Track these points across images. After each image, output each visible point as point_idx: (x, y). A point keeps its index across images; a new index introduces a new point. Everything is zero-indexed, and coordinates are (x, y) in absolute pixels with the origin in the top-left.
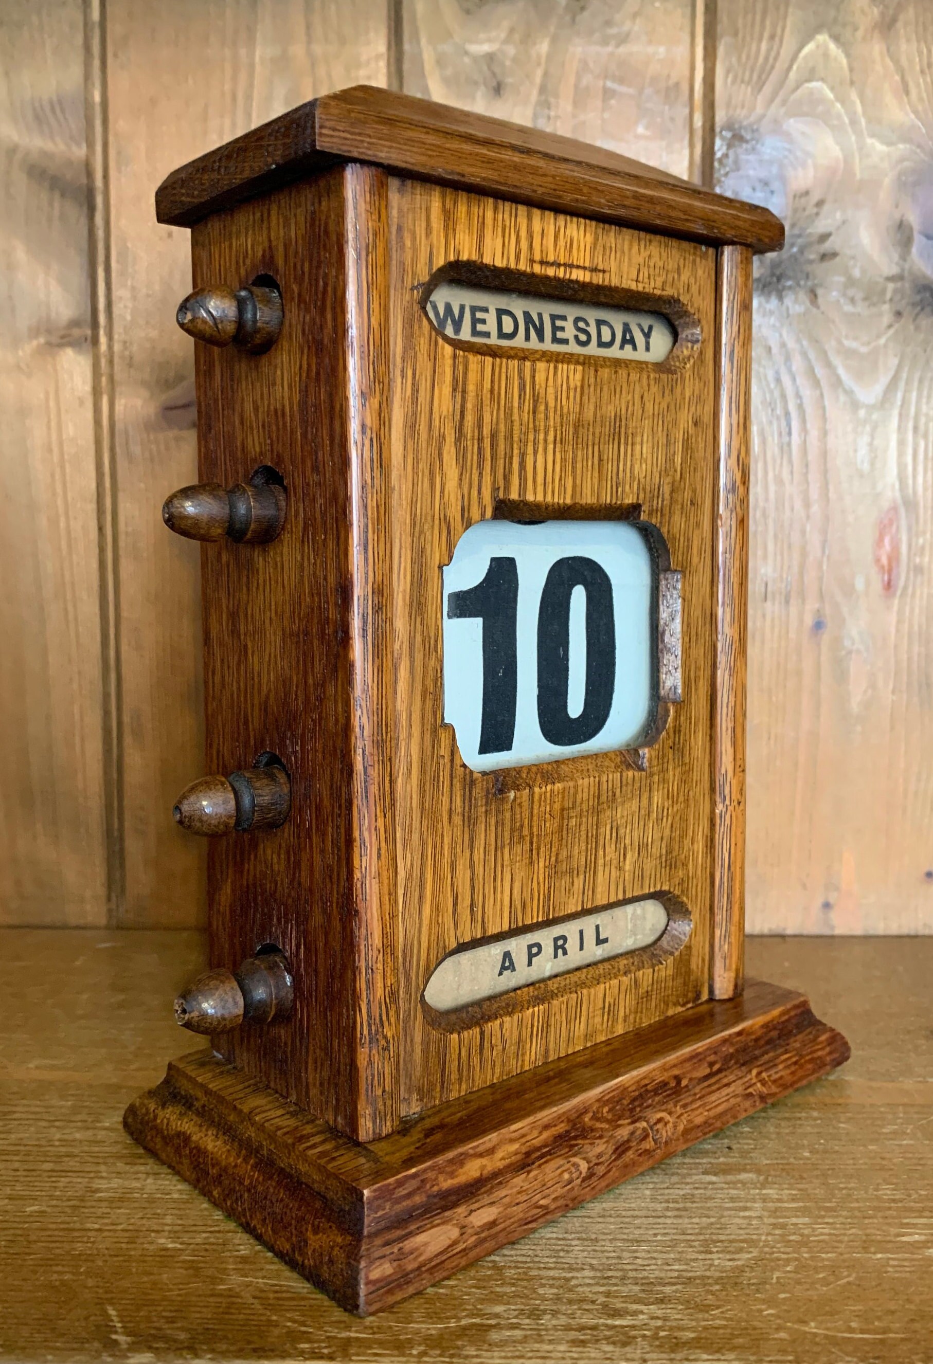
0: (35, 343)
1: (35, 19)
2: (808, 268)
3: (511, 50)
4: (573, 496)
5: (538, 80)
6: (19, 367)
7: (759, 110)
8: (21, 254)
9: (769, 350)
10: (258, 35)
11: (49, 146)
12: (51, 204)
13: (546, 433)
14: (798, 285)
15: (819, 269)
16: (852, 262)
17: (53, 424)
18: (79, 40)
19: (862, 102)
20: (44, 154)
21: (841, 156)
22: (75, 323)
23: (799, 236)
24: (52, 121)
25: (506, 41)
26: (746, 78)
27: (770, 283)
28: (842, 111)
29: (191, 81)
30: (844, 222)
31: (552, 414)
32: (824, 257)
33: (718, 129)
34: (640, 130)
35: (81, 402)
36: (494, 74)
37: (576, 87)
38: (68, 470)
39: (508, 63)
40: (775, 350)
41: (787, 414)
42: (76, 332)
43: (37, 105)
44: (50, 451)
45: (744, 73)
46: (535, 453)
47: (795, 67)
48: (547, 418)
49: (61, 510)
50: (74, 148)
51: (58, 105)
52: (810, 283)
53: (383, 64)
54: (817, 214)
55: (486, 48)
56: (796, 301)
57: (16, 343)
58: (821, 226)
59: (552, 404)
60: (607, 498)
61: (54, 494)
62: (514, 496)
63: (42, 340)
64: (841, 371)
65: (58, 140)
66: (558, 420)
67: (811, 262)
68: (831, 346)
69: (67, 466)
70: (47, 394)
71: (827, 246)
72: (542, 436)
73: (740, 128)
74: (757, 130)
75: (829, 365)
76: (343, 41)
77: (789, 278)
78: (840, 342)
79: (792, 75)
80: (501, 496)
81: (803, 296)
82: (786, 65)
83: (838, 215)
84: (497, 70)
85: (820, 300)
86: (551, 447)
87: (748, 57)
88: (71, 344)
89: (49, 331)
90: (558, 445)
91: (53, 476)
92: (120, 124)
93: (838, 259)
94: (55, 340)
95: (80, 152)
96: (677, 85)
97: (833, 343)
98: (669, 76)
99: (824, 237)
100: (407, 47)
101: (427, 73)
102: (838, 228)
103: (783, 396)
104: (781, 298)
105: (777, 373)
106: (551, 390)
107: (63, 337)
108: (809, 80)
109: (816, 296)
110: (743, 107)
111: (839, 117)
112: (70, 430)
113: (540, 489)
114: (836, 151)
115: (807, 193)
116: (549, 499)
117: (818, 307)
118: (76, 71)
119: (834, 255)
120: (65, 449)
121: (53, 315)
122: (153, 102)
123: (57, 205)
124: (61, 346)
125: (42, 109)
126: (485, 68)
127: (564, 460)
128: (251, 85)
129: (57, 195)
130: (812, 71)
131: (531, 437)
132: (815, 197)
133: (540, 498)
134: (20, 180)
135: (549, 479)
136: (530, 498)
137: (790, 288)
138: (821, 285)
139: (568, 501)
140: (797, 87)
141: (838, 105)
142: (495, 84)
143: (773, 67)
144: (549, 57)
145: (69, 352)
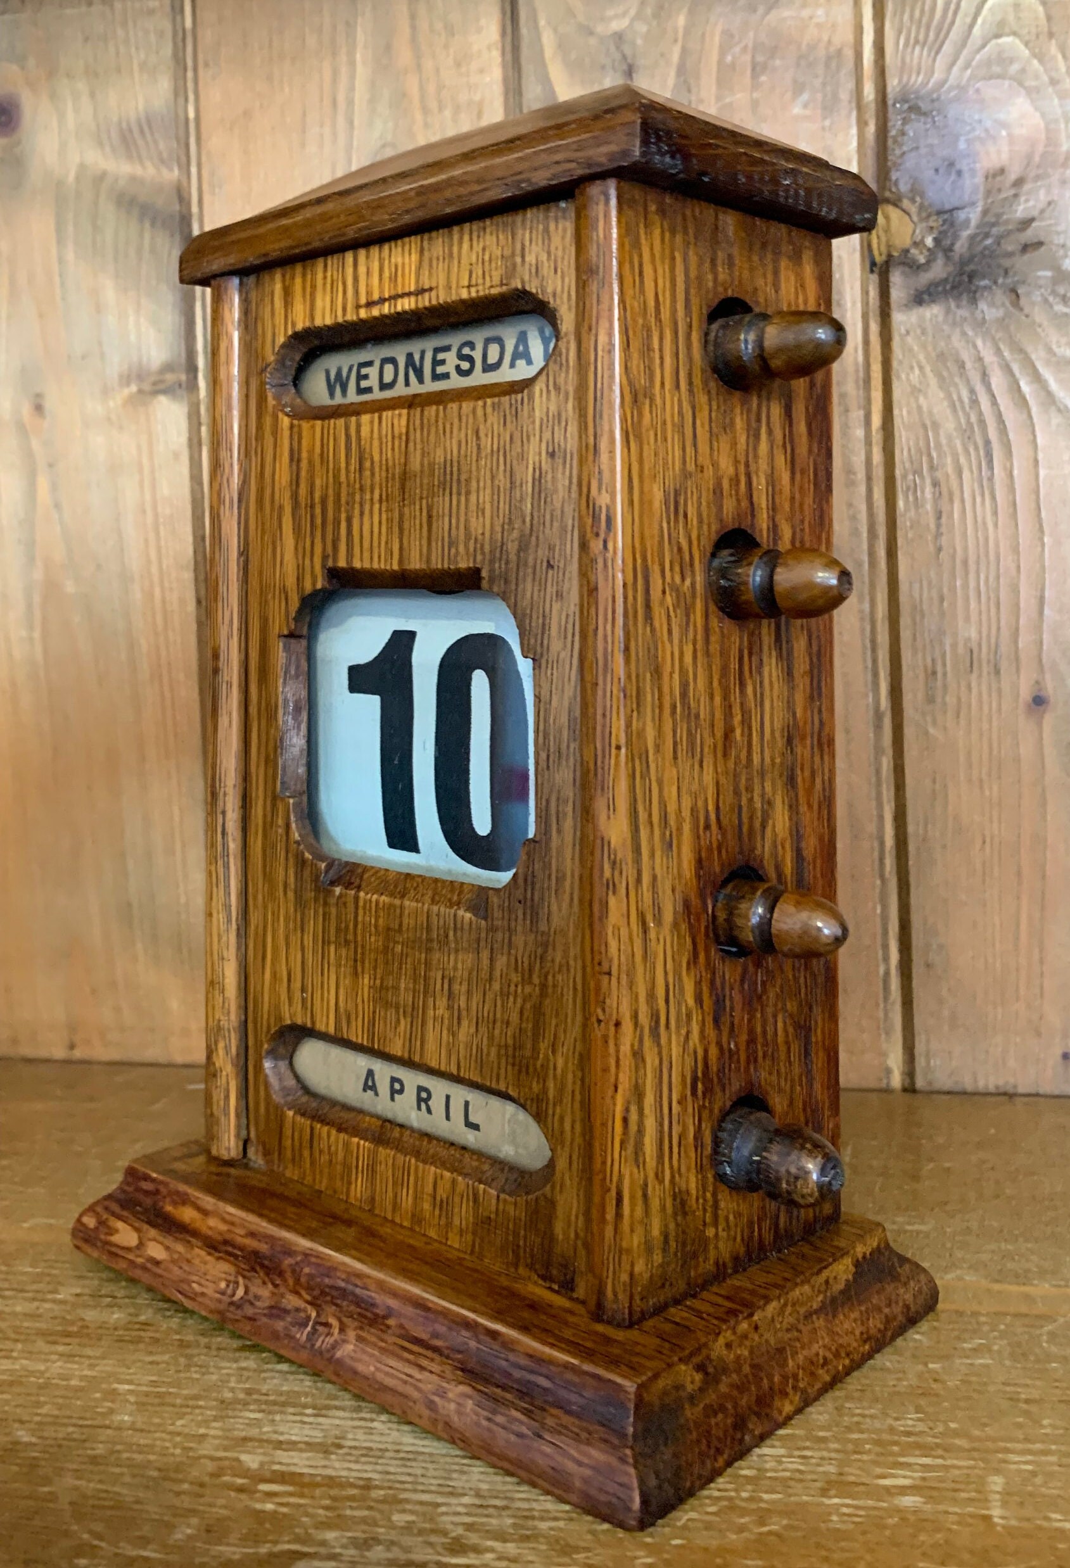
0: (126, 392)
1: (120, 32)
2: (1006, 263)
3: (642, 28)
4: (401, 561)
5: (675, 57)
6: (109, 419)
7: (937, 76)
8: (110, 293)
9: (962, 366)
10: (359, 29)
11: (138, 171)
12: (141, 235)
13: (372, 492)
14: (995, 282)
15: (1021, 262)
16: (1061, 252)
17: (147, 483)
18: (168, 50)
19: (1064, 57)
20: (133, 179)
21: (1042, 125)
22: (168, 368)
23: (993, 225)
24: (140, 142)
25: (638, 16)
26: (921, 37)
27: (960, 283)
28: (1041, 69)
29: (287, 90)
30: (1049, 203)
31: (377, 469)
32: (1025, 248)
33: (890, 102)
34: (797, 110)
35: (176, 456)
36: (624, 57)
37: (720, 62)
38: (162, 533)
39: (639, 42)
40: (968, 365)
41: (987, 443)
42: (170, 377)
43: (124, 125)
44: (144, 512)
45: (918, 32)
46: (362, 514)
47: (980, 21)
48: (373, 474)
49: (156, 579)
50: (165, 172)
51: (148, 123)
52: (1009, 281)
53: (496, 54)
54: (1016, 196)
55: (616, 26)
56: (992, 304)
57: (106, 392)
58: (1021, 210)
59: (376, 458)
60: (438, 563)
61: (149, 562)
62: (342, 563)
63: (134, 388)
64: (1053, 385)
65: (148, 164)
66: (384, 474)
67: (1010, 255)
68: (1038, 356)
69: (162, 528)
70: (139, 448)
71: (1029, 235)
72: (368, 497)
73: (917, 98)
74: (938, 99)
75: (1037, 378)
76: (450, 30)
77: (984, 277)
78: (1050, 351)
79: (977, 30)
80: (330, 564)
81: (1000, 296)
82: (968, 20)
83: (1042, 194)
84: (627, 50)
85: (1023, 301)
86: (377, 506)
87: (922, 11)
88: (164, 392)
89: (140, 378)
90: (384, 504)
91: (146, 541)
92: (215, 141)
93: (1043, 249)
94: (147, 387)
95: (172, 175)
96: (839, 52)
97: (1042, 353)
98: (829, 42)
99: (1027, 223)
100: (524, 31)
101: (548, 61)
102: (1042, 211)
103: (982, 422)
104: (974, 301)
105: (972, 391)
106: (376, 443)
107: (154, 384)
108: (998, 36)
109: (1018, 296)
110: (918, 73)
111: (1037, 77)
112: (165, 490)
113: (366, 555)
114: (1037, 120)
115: (1002, 171)
116: (376, 566)
117: (1021, 309)
118: (165, 84)
119: (1040, 244)
120: (160, 509)
121: (145, 359)
122: (247, 114)
123: (147, 236)
124: (156, 393)
125: (131, 131)
126: (613, 48)
127: (390, 520)
128: (352, 88)
129: (147, 225)
130: (1002, 24)
131: (357, 497)
132: (1012, 177)
133: (367, 565)
134: (108, 211)
135: (375, 544)
136: (357, 565)
137: (985, 287)
138: (1024, 282)
139: (396, 567)
140: (983, 46)
141: (1035, 62)
142: (625, 67)
143: (953, 23)
144: (687, 31)
145: (163, 399)
